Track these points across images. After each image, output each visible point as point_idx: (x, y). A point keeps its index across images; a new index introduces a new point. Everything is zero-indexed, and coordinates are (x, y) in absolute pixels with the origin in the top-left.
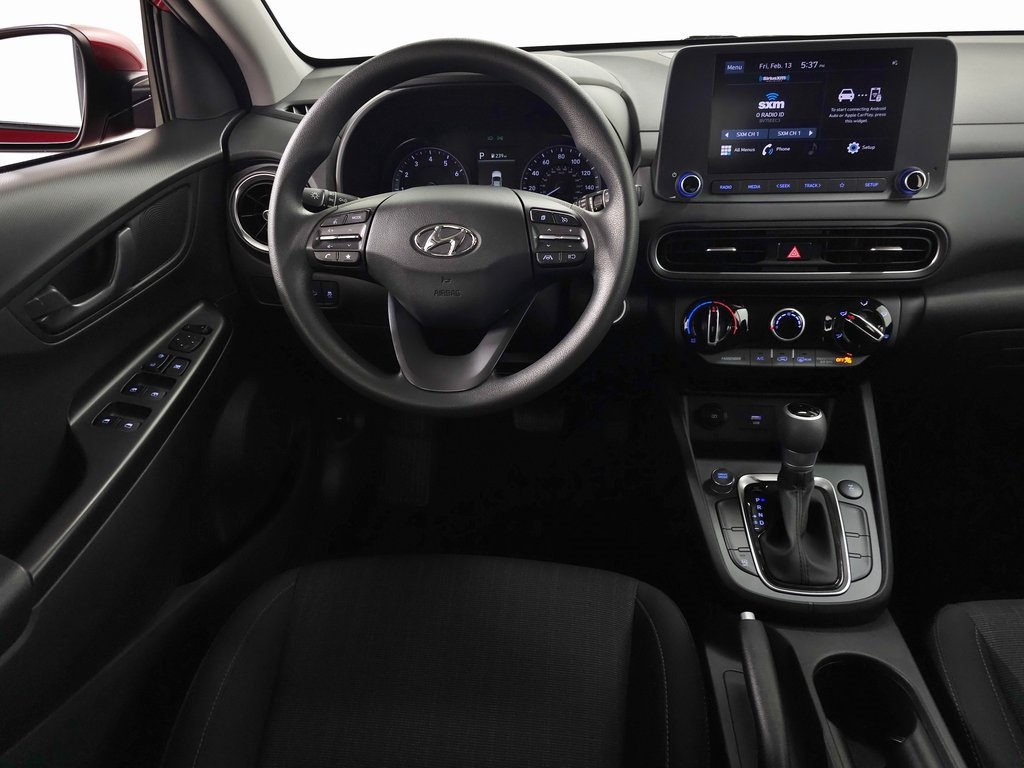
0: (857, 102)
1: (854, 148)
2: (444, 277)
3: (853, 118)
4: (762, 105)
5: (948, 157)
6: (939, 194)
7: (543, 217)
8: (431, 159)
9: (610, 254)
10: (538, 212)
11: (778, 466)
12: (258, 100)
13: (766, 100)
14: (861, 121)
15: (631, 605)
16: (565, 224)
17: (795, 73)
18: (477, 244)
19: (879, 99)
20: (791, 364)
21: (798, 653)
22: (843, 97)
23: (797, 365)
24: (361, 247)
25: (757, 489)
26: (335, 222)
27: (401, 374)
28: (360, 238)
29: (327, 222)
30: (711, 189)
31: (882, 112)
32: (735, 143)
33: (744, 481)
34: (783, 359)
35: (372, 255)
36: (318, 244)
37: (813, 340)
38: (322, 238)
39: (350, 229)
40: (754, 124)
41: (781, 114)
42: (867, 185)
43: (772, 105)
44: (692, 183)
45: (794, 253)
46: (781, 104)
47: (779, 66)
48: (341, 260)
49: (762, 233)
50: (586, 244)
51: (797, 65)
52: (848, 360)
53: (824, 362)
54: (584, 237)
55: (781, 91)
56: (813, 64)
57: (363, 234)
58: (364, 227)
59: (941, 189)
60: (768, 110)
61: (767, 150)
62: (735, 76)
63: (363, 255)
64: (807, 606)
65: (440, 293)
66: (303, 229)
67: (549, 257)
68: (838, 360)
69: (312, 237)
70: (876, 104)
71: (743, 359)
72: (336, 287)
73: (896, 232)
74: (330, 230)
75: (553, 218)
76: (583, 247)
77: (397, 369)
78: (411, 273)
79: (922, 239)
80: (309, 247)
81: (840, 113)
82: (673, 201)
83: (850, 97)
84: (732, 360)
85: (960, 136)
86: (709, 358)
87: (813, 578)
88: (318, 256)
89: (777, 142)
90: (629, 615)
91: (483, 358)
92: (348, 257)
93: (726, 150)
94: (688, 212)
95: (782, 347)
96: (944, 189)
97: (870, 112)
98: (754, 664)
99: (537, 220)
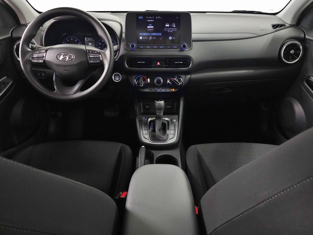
0: (170, 27)
1: (170, 38)
2: (65, 66)
3: (169, 31)
4: (148, 27)
5: (192, 41)
6: (191, 49)
7: (91, 52)
8: (72, 39)
9: (107, 61)
10: (89, 50)
11: (155, 116)
12: (22, 22)
13: (149, 26)
14: (171, 32)
15: (119, 149)
16: (96, 54)
17: (155, 19)
18: (73, 58)
19: (175, 26)
20: (160, 91)
21: (154, 155)
22: (166, 26)
23: (162, 91)
24: (44, 59)
25: (152, 121)
26: (37, 52)
27: (55, 91)
28: (44, 57)
29: (35, 52)
30: (138, 48)
31: (176, 29)
32: (143, 36)
33: (149, 120)
34: (159, 90)
35: (47, 61)
36: (33, 58)
37: (165, 85)
38: (34, 56)
39: (41, 54)
40: (147, 32)
41: (153, 29)
42: (174, 47)
43: (150, 27)
44: (133, 46)
45: (158, 64)
46: (152, 27)
47: (151, 18)
48: (39, 62)
49: (151, 58)
50: (101, 58)
51: (155, 18)
52: (174, 90)
53: (168, 90)
54: (101, 57)
55: (153, 24)
56: (159, 17)
57: (44, 55)
58: (45, 54)
59: (191, 48)
60: (150, 28)
61: (151, 38)
62: (141, 20)
63: (45, 61)
64: (158, 145)
65: (65, 70)
66: (29, 54)
67: (92, 61)
68: (171, 90)
69: (31, 56)
70: (174, 28)
71: (149, 90)
72: (45, 72)
73: (181, 59)
74: (36, 54)
75: (93, 52)
76: (100, 59)
77: (55, 90)
78: (57, 65)
79: (187, 60)
80: (31, 59)
81: (166, 29)
82: (129, 50)
83: (168, 26)
84: (147, 90)
85: (194, 36)
86: (141, 90)
87: (161, 139)
88: (33, 61)
89: (153, 36)
90: (118, 151)
91: (77, 87)
92: (41, 61)
93: (141, 38)
94: (133, 53)
95: (159, 87)
96: (192, 48)
97: (173, 29)
98: (140, 155)
99: (89, 52)
